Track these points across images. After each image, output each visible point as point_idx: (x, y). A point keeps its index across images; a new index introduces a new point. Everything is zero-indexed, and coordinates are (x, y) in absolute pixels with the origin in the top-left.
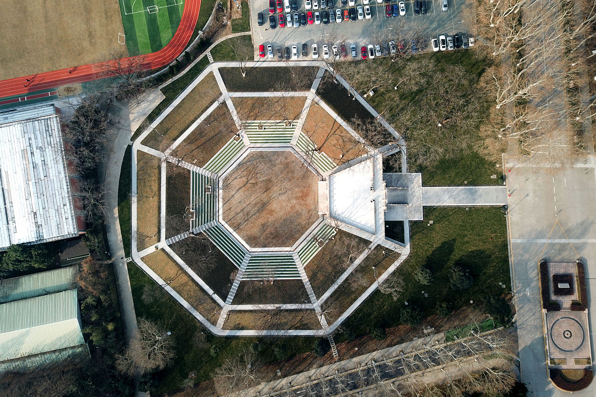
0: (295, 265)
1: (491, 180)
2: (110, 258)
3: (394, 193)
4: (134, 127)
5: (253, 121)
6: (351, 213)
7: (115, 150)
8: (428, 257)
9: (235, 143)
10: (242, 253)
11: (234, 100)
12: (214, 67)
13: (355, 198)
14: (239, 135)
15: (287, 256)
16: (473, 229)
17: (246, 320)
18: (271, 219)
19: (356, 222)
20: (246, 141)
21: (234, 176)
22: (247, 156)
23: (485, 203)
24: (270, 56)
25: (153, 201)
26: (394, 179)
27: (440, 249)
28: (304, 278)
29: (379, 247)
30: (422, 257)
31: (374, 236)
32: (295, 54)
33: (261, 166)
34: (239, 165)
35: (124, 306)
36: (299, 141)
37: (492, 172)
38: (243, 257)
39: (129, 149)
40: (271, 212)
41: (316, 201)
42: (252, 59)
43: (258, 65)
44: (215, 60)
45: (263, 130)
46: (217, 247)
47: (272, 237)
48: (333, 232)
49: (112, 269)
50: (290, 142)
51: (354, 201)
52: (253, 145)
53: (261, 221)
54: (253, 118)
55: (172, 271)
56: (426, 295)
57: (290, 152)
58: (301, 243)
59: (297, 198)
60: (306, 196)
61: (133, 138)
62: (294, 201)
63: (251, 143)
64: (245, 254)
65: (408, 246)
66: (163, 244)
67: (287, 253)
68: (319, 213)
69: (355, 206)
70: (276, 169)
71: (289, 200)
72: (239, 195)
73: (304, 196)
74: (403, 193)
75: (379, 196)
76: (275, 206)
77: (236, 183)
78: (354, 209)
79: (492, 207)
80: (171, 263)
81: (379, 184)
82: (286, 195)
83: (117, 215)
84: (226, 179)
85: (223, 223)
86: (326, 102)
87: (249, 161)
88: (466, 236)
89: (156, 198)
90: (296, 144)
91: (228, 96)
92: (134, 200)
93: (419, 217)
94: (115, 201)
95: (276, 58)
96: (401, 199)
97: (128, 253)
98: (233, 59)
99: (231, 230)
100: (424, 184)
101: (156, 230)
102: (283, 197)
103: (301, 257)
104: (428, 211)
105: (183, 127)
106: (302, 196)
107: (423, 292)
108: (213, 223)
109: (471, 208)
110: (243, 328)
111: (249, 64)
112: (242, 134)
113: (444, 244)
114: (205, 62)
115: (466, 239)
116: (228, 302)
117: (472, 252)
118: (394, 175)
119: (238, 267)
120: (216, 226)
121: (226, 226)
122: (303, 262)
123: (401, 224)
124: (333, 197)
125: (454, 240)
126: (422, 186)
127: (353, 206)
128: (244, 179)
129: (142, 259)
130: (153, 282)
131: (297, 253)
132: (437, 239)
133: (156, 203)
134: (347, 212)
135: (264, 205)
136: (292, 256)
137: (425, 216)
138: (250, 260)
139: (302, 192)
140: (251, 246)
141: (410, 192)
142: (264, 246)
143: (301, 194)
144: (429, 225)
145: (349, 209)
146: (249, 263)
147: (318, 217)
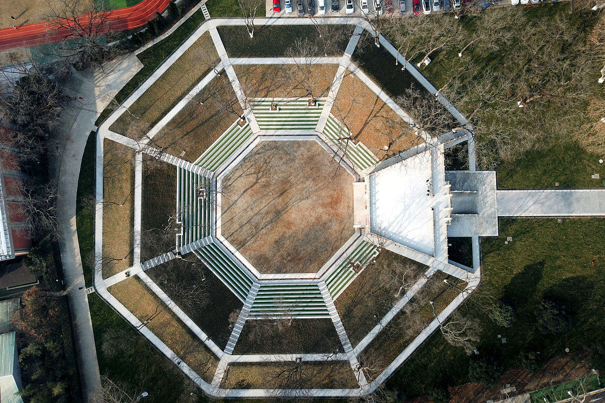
0: (322, 298)
1: (592, 181)
2: (64, 287)
3: (460, 199)
4: (101, 107)
5: (263, 99)
6: (401, 225)
7: (73, 137)
8: (505, 287)
9: (239, 129)
10: (248, 281)
11: (238, 69)
12: (211, 26)
13: (406, 204)
14: (244, 118)
15: (310, 286)
16: (567, 249)
17: (253, 375)
18: (289, 233)
19: (408, 239)
20: (254, 126)
21: (237, 174)
22: (256, 146)
23: (585, 212)
24: (288, 10)
25: (124, 209)
26: (458, 179)
27: (522, 274)
28: (335, 317)
29: (439, 274)
30: (497, 288)
31: (432, 259)
32: (322, 8)
33: (274, 162)
34: (244, 159)
35: (83, 354)
36: (327, 127)
37: (593, 169)
38: (250, 287)
39: (93, 137)
40: (289, 224)
41: (351, 209)
42: (262, 13)
43: (270, 22)
44: (213, 16)
45: (277, 111)
46: (214, 272)
47: (289, 258)
48: (375, 253)
49: (67, 304)
50: (315, 129)
51: (406, 208)
52: (263, 132)
53: (274, 236)
54: (263, 94)
55: (150, 307)
56: (504, 341)
57: (315, 141)
58: (330, 268)
59: (324, 205)
60: (337, 203)
61: (98, 123)
62: (320, 210)
63: (261, 129)
64: (252, 283)
65: (478, 272)
66: (137, 269)
67: (311, 280)
68: (354, 226)
69: (407, 216)
70: (296, 164)
71: (313, 208)
72: (244, 201)
73: (335, 202)
74: (471, 198)
75: (439, 203)
76: (293, 216)
77: (241, 184)
78: (405, 219)
79: (594, 218)
80: (148, 296)
81: (439, 186)
82: (309, 201)
83: (74, 228)
84: (227, 179)
85: (222, 239)
86: (365, 72)
87: (259, 154)
88: (558, 258)
89: (128, 205)
90: (323, 132)
91: (228, 64)
92: (99, 208)
93: (492, 231)
94: (71, 209)
95: (296, 14)
96: (468, 207)
97: (90, 282)
98: (237, 14)
99: (232, 248)
100: (500, 186)
101: (128, 249)
102: (305, 204)
103: (329, 286)
104: (505, 223)
105: (167, 106)
106: (331, 203)
107: (499, 336)
108: (207, 241)
109: (564, 219)
110: (248, 387)
111: (258, 22)
112: (249, 117)
113: (528, 268)
114: (198, 19)
115: (558, 262)
116: (229, 350)
117: (567, 280)
118: (459, 173)
119: (242, 301)
120: (213, 244)
121: (226, 243)
122: (333, 294)
123: (468, 241)
124: (375, 204)
125: (542, 263)
126: (497, 189)
127: (403, 216)
128: (252, 179)
129: (109, 289)
130: (123, 322)
131: (324, 282)
132: (519, 262)
133: (128, 212)
134: (395, 223)
135: (278, 213)
136: (317, 286)
137: (501, 230)
138: (260, 291)
139: (331, 197)
140: (261, 271)
141: (480, 197)
142: (279, 271)
143: (330, 200)
144: (506, 243)
145: (398, 219)
146: (258, 295)
147: (354, 231)
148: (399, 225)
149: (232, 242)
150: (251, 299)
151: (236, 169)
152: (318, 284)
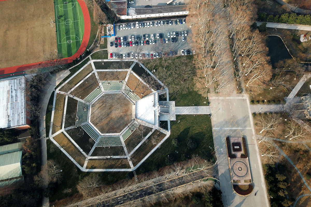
0: (120, 140)
1: (204, 104)
2: (39, 137)
3: (163, 109)
4: (57, 83)
5: (105, 81)
7: (47, 93)
8: (178, 136)
9: (98, 90)
10: (97, 135)
11: (98, 72)
12: (92, 62)
14: (99, 87)
15: (117, 137)
16: (197, 124)
17: (96, 164)
19: (147, 120)
20: (103, 89)
22: (103, 95)
23: (202, 113)
24: (114, 57)
25: (60, 112)
27: (183, 132)
28: (124, 144)
29: (156, 131)
30: (175, 136)
31: (154, 126)
32: (124, 57)
34: (99, 99)
36: (125, 89)
37: (204, 100)
39: (54, 92)
40: (111, 118)
41: (131, 113)
42: (107, 58)
43: (109, 61)
44: (92, 59)
45: (109, 85)
46: (87, 132)
47: (111, 129)
48: (138, 126)
49: (39, 143)
50: (121, 90)
51: (147, 110)
52: (105, 91)
53: (106, 122)
55: (65, 142)
56: (177, 152)
57: (121, 94)
58: (124, 132)
59: (123, 112)
60: (127, 111)
61: (55, 89)
62: (122, 114)
64: (99, 136)
65: (170, 131)
66: (63, 130)
67: (118, 135)
69: (147, 113)
70: (115, 100)
71: (119, 113)
72: (98, 111)
75: (156, 109)
76: (113, 116)
77: (97, 106)
79: (205, 115)
80: (66, 138)
81: (156, 105)
83: (45, 119)
84: (93, 105)
85: (90, 123)
86: (135, 73)
88: (194, 127)
89: (62, 111)
90: (124, 91)
91: (95, 71)
92: (53, 112)
93: (174, 119)
94: (45, 113)
95: (117, 58)
96: (166, 111)
97: (47, 136)
98: (99, 58)
99: (93, 125)
100: (176, 106)
101: (61, 124)
102: (117, 112)
103: (123, 137)
104: (177, 116)
105: (76, 83)
106: (125, 112)
108: (86, 123)
109: (196, 115)
110: (95, 168)
111: (105, 60)
112: (101, 86)
113: (185, 129)
114: (88, 60)
115: (194, 128)
116: (90, 155)
117: (197, 133)
118: (163, 102)
119: (95, 141)
122: (124, 139)
123: (166, 122)
125: (189, 128)
128: (101, 104)
129: (53, 138)
131: (121, 136)
132: (182, 129)
133: (62, 113)
135: (108, 115)
136: (119, 137)
137: (176, 118)
139: (125, 110)
140: (102, 133)
141: (170, 109)
142: (107, 133)
144: (178, 122)
145: (144, 114)
146: (100, 140)
147: (132, 120)
148: (144, 116)
150: (98, 141)
151: (96, 102)
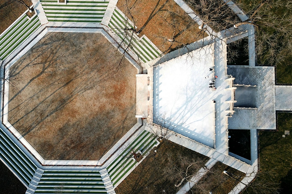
0: (103, 185)
3: (240, 93)
6: (183, 117)
8: (282, 179)
9: (28, 19)
10: (32, 166)
13: (188, 96)
14: (33, 9)
15: (92, 173)
18: (73, 121)
19: (189, 131)
20: (43, 18)
21: (25, 64)
22: (44, 37)
26: (238, 74)
29: (219, 165)
31: (212, 151)
33: (61, 52)
34: (32, 49)
36: (112, 21)
38: (34, 172)
40: (73, 113)
41: (133, 99)
47: (72, 146)
48: (156, 143)
50: (101, 22)
51: (187, 102)
52: (51, 24)
53: (58, 124)
57: (100, 34)
58: (111, 156)
59: (107, 95)
60: (120, 93)
62: (104, 100)
63: (49, 21)
64: (36, 168)
65: (256, 163)
67: (93, 168)
68: (137, 116)
69: (189, 108)
70: (82, 55)
71: (97, 98)
72: (31, 89)
73: (118, 93)
74: (250, 92)
75: (221, 96)
76: (78, 104)
77: (28, 73)
78: (186, 111)
81: (221, 79)
82: (94, 91)
84: (15, 67)
85: (8, 125)
87: (46, 44)
90: (109, 25)
93: (270, 124)
96: (247, 100)
99: (18, 135)
100: (279, 81)
102: (90, 93)
103: (111, 173)
104: (283, 117)
106: (114, 93)
112: (37, 8)
118: (239, 68)
119: (26, 186)
121: (12, 129)
122: (114, 182)
123: (246, 133)
124: (158, 95)
126: (276, 84)
127: (186, 108)
128: (39, 68)
131: (106, 170)
134: (177, 115)
135: (63, 102)
136: (98, 173)
137: (279, 123)
138: (43, 176)
139: (115, 87)
140: (45, 157)
141: (259, 92)
142: (62, 158)
143: (113, 91)
144: (284, 136)
145: (181, 111)
146: (41, 180)
147: (136, 121)
148: (181, 116)
149: (18, 129)
150: (35, 184)
151: (23, 59)
152: (100, 171)
